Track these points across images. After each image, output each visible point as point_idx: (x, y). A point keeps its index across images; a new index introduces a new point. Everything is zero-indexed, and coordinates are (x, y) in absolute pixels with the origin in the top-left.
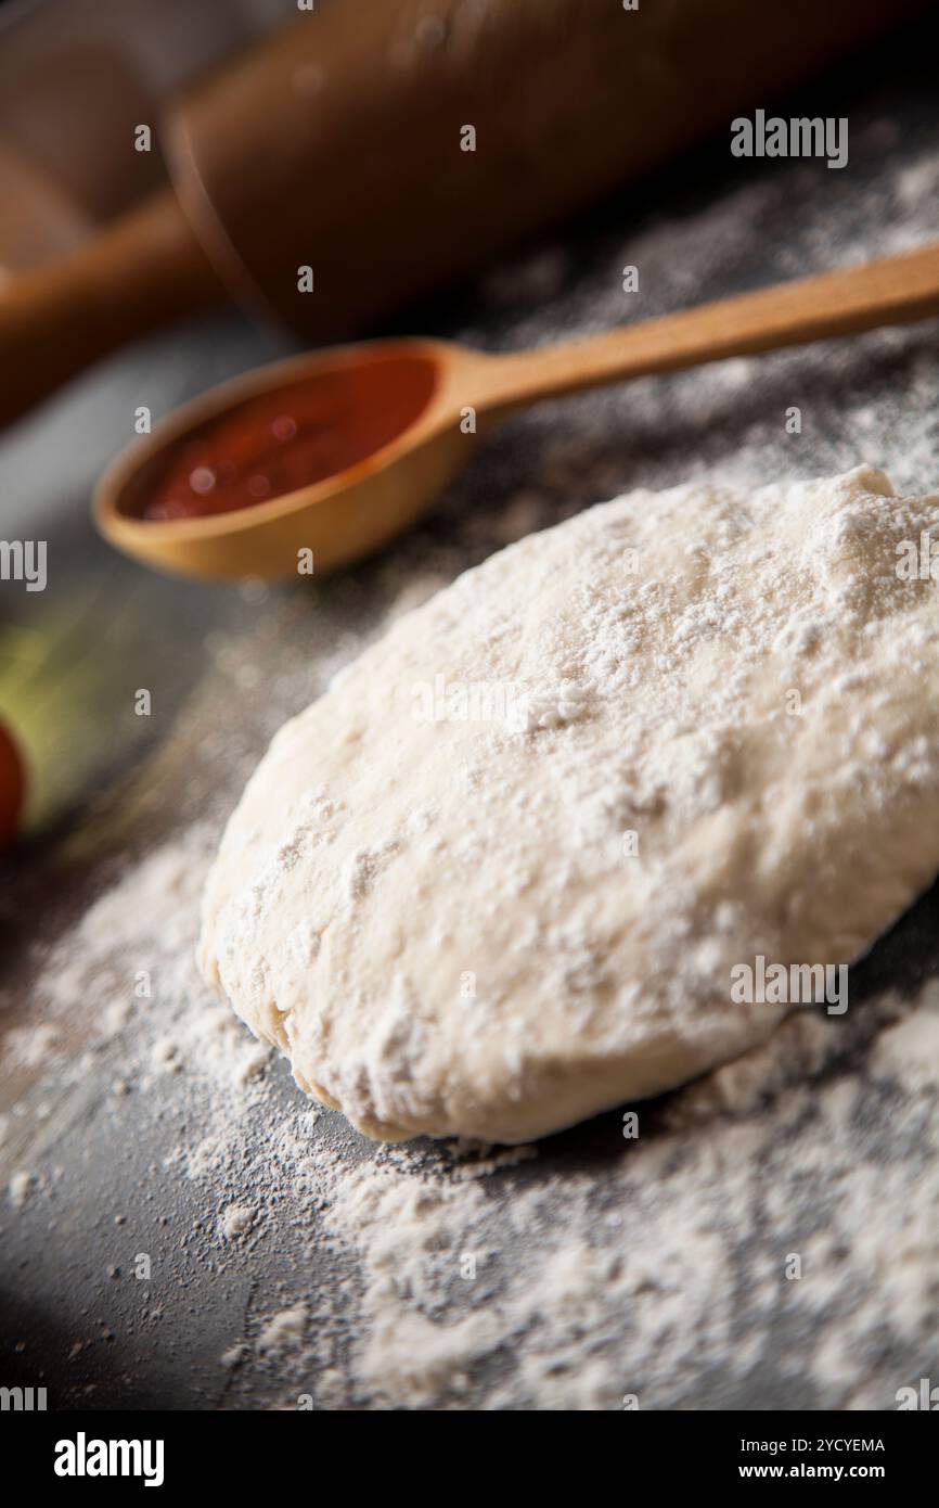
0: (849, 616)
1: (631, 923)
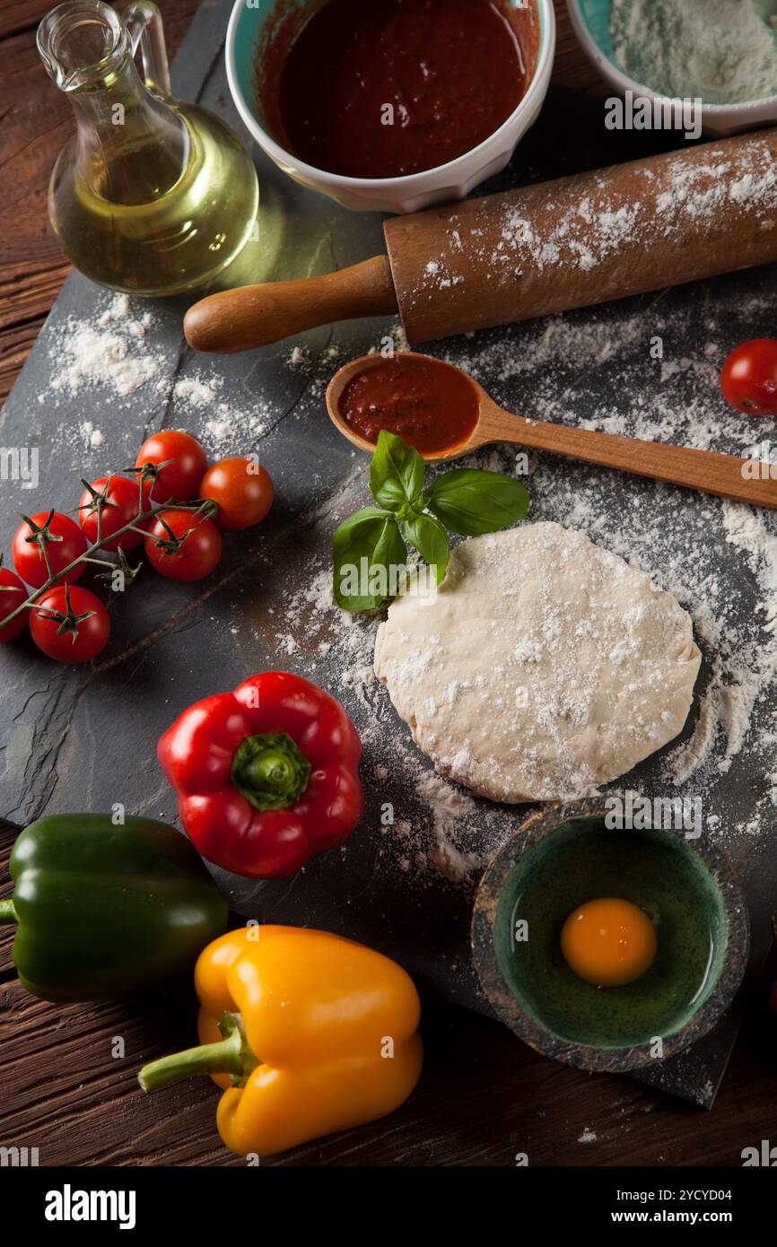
0: (636, 656)
1: (553, 759)
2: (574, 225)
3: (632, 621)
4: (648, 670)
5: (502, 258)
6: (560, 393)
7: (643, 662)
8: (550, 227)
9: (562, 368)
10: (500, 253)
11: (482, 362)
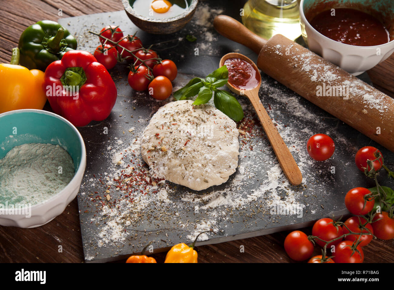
2: (320, 67)
3: (220, 154)
4: (209, 167)
5: (296, 59)
6: (277, 110)
7: (210, 164)
8: (314, 63)
9: (284, 107)
10: (297, 57)
11: (271, 89)
